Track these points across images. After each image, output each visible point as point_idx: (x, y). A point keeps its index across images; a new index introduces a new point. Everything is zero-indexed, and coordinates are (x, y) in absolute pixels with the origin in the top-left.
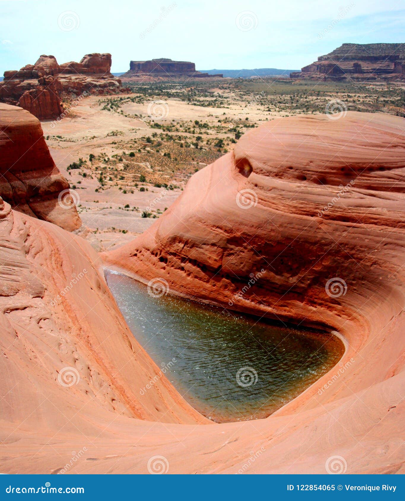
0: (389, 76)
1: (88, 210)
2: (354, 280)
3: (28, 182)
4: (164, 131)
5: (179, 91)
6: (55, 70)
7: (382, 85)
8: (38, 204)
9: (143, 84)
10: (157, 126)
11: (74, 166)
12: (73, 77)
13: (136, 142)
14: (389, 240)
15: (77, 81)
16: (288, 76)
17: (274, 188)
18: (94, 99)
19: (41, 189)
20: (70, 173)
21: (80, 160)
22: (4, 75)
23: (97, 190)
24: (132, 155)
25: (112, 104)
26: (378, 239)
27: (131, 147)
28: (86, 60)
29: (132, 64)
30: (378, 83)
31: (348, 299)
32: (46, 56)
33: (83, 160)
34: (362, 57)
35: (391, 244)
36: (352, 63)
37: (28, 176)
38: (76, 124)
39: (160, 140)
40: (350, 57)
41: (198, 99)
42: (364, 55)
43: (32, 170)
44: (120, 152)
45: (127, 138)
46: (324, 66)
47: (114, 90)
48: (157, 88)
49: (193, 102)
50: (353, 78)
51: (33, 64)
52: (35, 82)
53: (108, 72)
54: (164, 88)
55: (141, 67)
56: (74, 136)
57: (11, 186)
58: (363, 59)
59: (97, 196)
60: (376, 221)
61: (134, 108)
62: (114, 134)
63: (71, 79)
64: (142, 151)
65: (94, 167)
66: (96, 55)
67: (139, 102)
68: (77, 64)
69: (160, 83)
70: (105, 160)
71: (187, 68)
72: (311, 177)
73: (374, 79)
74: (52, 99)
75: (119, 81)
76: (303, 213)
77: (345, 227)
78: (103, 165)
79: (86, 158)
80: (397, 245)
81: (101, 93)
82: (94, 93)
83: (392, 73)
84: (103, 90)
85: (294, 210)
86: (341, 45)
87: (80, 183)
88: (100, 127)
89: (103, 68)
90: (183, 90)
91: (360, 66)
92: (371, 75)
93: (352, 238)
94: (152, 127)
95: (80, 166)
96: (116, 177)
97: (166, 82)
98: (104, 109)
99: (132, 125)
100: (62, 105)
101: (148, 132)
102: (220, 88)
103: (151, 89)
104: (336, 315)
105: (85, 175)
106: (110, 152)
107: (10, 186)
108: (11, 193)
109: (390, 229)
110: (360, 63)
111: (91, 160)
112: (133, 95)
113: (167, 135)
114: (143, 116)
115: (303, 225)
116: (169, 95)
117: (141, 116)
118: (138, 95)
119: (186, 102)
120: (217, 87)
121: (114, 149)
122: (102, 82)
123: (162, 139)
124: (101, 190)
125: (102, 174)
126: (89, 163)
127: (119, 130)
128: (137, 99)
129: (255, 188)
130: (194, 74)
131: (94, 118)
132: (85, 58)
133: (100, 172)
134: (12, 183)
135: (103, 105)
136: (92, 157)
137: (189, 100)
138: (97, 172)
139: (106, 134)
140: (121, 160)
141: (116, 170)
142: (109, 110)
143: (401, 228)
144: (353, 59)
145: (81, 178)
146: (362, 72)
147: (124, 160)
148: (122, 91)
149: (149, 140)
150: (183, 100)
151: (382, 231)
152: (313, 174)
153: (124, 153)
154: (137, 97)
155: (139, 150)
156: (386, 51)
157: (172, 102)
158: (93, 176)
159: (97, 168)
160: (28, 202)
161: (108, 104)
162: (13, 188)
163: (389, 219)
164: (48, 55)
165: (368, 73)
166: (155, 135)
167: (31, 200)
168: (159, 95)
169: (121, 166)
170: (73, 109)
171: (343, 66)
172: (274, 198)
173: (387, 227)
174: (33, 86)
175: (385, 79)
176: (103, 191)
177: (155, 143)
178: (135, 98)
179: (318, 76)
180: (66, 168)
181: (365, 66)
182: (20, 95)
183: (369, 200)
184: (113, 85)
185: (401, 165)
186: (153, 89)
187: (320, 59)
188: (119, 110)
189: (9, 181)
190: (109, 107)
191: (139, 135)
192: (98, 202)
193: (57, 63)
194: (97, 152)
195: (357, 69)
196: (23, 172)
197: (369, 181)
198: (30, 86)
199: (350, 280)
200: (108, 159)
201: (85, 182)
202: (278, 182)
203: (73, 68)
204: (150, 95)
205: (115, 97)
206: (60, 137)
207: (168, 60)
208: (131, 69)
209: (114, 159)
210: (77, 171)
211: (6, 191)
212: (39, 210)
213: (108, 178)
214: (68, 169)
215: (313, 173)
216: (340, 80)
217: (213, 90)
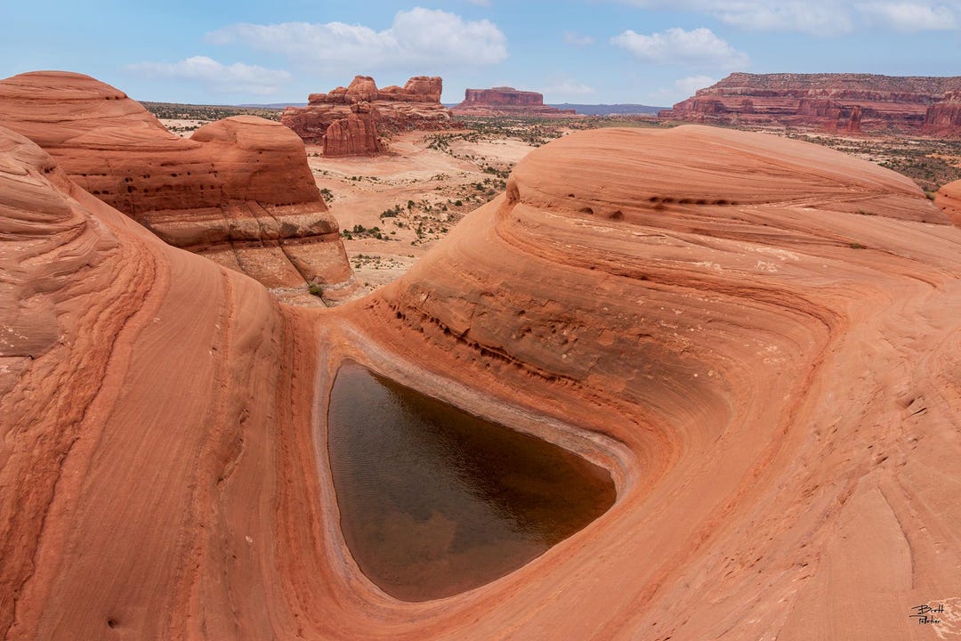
0: (790, 118)
1: (401, 266)
2: (649, 373)
3: (282, 218)
4: (499, 176)
5: (521, 129)
6: (373, 95)
7: (778, 130)
8: (294, 248)
9: (480, 119)
10: (491, 170)
11: (389, 214)
12: (396, 106)
13: (464, 189)
14: (717, 315)
15: (400, 111)
17: (542, 225)
18: (419, 134)
19: (300, 229)
20: (383, 222)
21: (397, 206)
22: (309, 99)
23: (413, 243)
24: (459, 204)
25: (441, 142)
26: (698, 311)
27: (458, 194)
28: (411, 85)
29: (468, 93)
30: (774, 128)
31: (651, 396)
32: (363, 78)
33: (401, 207)
34: (756, 92)
35: (721, 321)
36: (741, 99)
37: (283, 212)
38: (394, 164)
39: (492, 187)
40: (739, 92)
41: (542, 139)
42: (758, 90)
43: (289, 204)
44: (444, 200)
45: (454, 183)
46: (703, 102)
47: (443, 125)
48: (495, 124)
49: (536, 144)
50: (740, 120)
51: (346, 86)
52: (347, 109)
53: (437, 101)
54: (506, 125)
55: (478, 97)
56: (392, 178)
57: (259, 222)
58: (755, 94)
59: (412, 250)
60: (698, 282)
61: (466, 147)
62: (439, 178)
63: (392, 108)
64: (471, 199)
65: (412, 216)
66: (424, 79)
67: (472, 141)
68: (400, 89)
69: (499, 118)
70: (426, 208)
71: (533, 100)
72: (600, 210)
73: (769, 122)
74: (366, 131)
75: (450, 114)
76: (579, 263)
77: (645, 289)
78: (423, 215)
79: (403, 205)
80: (732, 323)
81: (428, 127)
82: (418, 127)
83: (794, 114)
84: (430, 124)
85: (565, 258)
86: (729, 75)
87: (394, 233)
88: (424, 169)
89: (431, 96)
90: (526, 128)
91: (751, 103)
92: (766, 117)
93: (653, 308)
94: (485, 171)
95: (397, 213)
96: (437, 229)
97: (507, 118)
98: (430, 147)
99: (461, 168)
100: (379, 140)
101: (480, 177)
102: (570, 127)
103: (488, 125)
104: (631, 420)
105: (401, 225)
106: (433, 199)
107: (257, 223)
108: (258, 231)
109: (722, 298)
110: (752, 99)
111: (409, 207)
112: (466, 132)
113: (501, 182)
114: (476, 157)
115: (577, 282)
116: (509, 134)
117: (473, 157)
118: (472, 132)
119: (527, 143)
120: (567, 125)
121: (438, 196)
122: (431, 114)
123: (496, 186)
124: (418, 243)
125: (421, 224)
126: (407, 211)
127: (446, 173)
128: (470, 137)
129: (518, 224)
130: (541, 108)
131: (418, 157)
132: (410, 82)
133: (419, 222)
134: (259, 219)
135: (429, 142)
136: (411, 204)
137: (532, 140)
138: (415, 222)
139: (430, 176)
140: (445, 209)
141: (439, 221)
142: (436, 149)
143: (742, 296)
144: (743, 94)
145: (396, 229)
146: (753, 112)
147: (449, 209)
148: (454, 126)
149: (479, 187)
150: (525, 141)
151: (706, 300)
152: (602, 206)
153: (450, 201)
154: (471, 134)
155: (468, 199)
156: (790, 85)
157: (511, 142)
158: (411, 226)
159: (415, 217)
160: (281, 244)
161: (435, 141)
162: (261, 225)
163: (722, 281)
164: (365, 76)
165: (761, 113)
166: (487, 181)
167: (285, 242)
168: (497, 133)
169: (444, 216)
170: (393, 146)
171: (729, 104)
172: (539, 240)
173: (717, 294)
174: (346, 116)
175: (785, 122)
176: (421, 245)
177: (487, 191)
178: (468, 136)
179: (694, 116)
180: (379, 215)
181: (758, 104)
182: (329, 125)
183: (690, 250)
184: (443, 118)
185: (758, 200)
186: (490, 126)
187: (699, 93)
188: (448, 149)
189: (255, 216)
190: (436, 144)
191: (468, 181)
192: (413, 256)
193: (376, 88)
194: (418, 198)
195: (747, 108)
196: (277, 205)
197: (697, 221)
198: (341, 115)
199: (645, 373)
200: (431, 207)
201: (400, 232)
202: (550, 217)
204: (486, 132)
205: (444, 133)
206: (375, 179)
207: (510, 89)
208: (467, 98)
209: (437, 208)
210: (392, 220)
211: (250, 229)
212: (295, 255)
213: (428, 230)
214: (382, 216)
215: (604, 204)
216: (723, 122)
217: (561, 130)
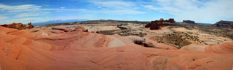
12: (166, 22)
16: (211, 25)
50: (221, 27)
55: (185, 21)
58: (224, 23)
71: (193, 22)
73: (225, 27)
89: (172, 21)
112: (176, 26)
122: (171, 24)
144: (222, 23)
146: (223, 26)
171: (220, 24)
175: (227, 27)
181: (224, 25)
184: (173, 24)
193: (163, 20)
195: (222, 25)
203: (166, 21)
205: (173, 26)
216: (219, 27)
